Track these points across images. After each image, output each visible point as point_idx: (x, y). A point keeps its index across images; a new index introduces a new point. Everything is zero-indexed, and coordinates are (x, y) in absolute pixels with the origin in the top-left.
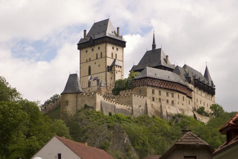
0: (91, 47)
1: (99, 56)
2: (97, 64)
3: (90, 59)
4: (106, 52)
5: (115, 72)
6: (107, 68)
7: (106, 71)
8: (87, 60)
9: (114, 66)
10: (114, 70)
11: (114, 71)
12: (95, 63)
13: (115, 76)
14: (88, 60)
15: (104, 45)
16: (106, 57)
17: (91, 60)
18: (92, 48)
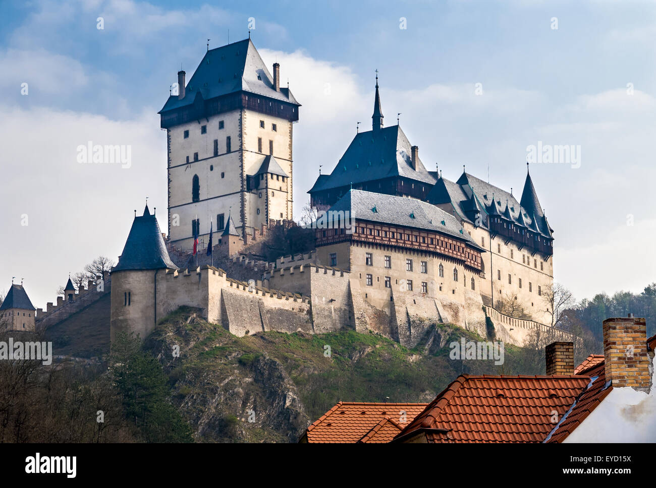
0: (199, 123)
1: (222, 148)
2: (217, 171)
3: (196, 155)
4: (241, 136)
5: (267, 192)
6: (245, 183)
7: (242, 191)
8: (188, 158)
9: (265, 175)
10: (267, 188)
11: (265, 190)
12: (212, 168)
13: (267, 205)
14: (191, 159)
15: (236, 115)
16: (241, 150)
17: (200, 158)
18: (203, 124)
